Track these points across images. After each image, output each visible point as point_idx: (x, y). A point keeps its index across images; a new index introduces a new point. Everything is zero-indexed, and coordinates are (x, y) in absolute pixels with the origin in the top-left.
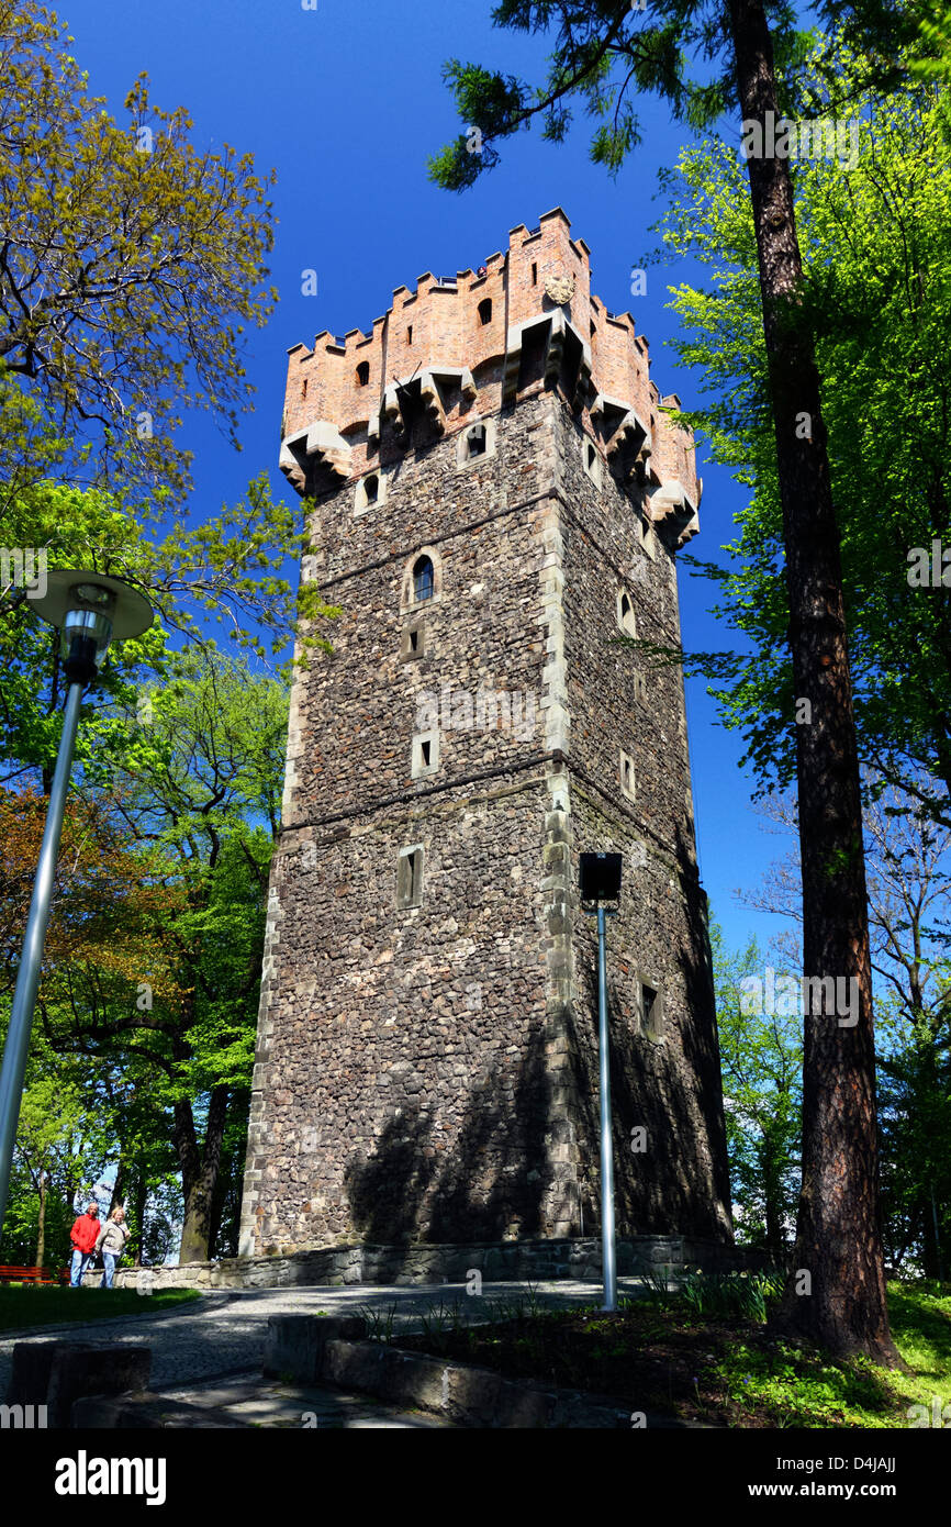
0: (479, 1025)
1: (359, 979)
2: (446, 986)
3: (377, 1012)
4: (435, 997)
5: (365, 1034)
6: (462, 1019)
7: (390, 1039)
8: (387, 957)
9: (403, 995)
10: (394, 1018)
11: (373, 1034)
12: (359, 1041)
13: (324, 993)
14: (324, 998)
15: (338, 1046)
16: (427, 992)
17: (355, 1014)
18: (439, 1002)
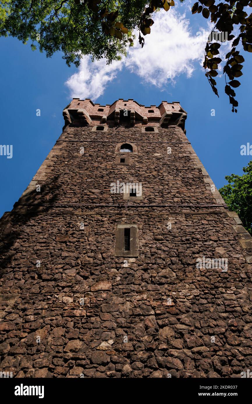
0: (223, 363)
1: (71, 300)
2: (173, 319)
3: (89, 333)
4: (162, 327)
5: (71, 355)
6: (199, 353)
7: (104, 364)
8: (105, 285)
9: (122, 320)
10: (111, 342)
11: (81, 355)
12: (61, 362)
13: (26, 306)
14: (24, 310)
15: (28, 364)
16: (151, 321)
17: (60, 331)
18: (166, 332)
